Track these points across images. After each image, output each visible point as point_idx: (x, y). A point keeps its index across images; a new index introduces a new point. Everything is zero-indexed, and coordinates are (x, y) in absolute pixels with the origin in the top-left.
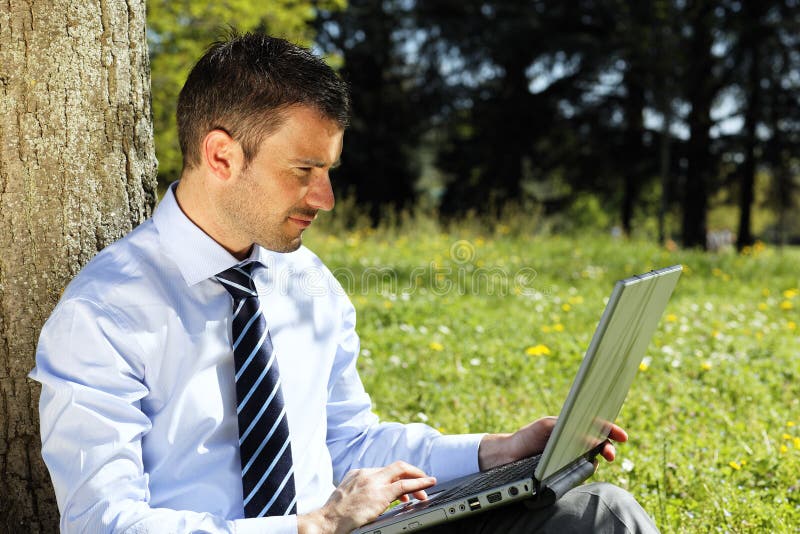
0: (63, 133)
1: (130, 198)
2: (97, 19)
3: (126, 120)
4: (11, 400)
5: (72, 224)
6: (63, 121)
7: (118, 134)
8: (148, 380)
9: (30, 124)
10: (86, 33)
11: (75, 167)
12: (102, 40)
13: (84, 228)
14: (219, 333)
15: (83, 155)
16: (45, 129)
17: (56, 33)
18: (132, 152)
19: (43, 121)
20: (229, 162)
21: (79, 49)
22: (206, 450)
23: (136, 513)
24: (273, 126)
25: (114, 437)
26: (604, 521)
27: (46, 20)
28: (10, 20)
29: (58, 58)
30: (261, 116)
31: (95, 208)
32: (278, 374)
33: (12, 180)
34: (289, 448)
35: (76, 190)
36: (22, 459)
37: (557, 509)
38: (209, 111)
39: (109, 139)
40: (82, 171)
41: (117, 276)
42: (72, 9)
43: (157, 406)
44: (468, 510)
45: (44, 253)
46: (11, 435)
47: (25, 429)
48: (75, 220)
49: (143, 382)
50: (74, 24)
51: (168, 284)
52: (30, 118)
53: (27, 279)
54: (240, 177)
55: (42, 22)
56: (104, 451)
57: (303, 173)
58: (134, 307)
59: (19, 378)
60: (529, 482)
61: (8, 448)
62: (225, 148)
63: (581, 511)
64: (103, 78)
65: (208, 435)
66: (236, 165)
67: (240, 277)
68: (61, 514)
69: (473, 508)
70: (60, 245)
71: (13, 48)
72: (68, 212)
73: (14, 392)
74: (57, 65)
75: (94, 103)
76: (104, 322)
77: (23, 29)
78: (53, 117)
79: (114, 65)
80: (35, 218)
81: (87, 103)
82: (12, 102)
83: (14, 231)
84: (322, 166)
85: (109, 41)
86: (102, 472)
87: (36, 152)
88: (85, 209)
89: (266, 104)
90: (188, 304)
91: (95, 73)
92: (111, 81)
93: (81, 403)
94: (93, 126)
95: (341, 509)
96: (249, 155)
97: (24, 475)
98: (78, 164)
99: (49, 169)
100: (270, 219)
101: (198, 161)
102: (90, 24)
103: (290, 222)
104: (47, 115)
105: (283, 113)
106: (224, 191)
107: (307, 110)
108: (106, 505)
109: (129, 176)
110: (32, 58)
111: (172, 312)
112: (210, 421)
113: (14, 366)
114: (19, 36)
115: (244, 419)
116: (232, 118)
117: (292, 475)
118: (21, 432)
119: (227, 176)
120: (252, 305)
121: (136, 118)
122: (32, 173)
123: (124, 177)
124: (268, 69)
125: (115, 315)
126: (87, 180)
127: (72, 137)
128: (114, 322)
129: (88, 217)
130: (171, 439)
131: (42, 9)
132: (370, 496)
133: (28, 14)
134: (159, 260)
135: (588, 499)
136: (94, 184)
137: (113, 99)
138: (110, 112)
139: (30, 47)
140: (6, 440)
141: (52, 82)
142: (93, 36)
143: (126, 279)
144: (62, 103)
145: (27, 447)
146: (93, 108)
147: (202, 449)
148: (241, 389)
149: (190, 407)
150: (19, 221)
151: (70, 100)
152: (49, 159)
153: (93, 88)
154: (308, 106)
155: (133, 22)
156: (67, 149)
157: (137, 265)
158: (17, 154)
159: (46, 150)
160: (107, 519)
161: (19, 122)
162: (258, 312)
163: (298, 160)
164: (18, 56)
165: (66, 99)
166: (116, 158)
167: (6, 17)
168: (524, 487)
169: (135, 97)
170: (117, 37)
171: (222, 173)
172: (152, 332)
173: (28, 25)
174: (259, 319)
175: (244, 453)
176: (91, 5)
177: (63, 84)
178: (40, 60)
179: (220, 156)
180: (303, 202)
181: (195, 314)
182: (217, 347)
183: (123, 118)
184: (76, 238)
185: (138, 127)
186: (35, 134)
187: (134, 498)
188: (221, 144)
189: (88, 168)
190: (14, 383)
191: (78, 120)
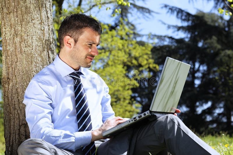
0: (31, 46)
1: (49, 63)
2: (39, 18)
3: (48, 43)
4: (20, 115)
5: (34, 69)
6: (31, 43)
7: (46, 47)
8: (52, 99)
9: (23, 45)
10: (37, 22)
11: (35, 55)
12: (41, 23)
13: (37, 70)
14: (71, 88)
15: (37, 52)
16: (27, 46)
17: (29, 22)
18: (50, 52)
19: (26, 44)
20: (71, 44)
21: (35, 26)
22: (69, 117)
23: (49, 130)
24: (81, 33)
25: (43, 112)
26: (170, 122)
27: (26, 19)
28: (17, 20)
29: (30, 28)
30: (78, 31)
31: (40, 65)
32: (86, 98)
33: (19, 59)
34: (90, 116)
35: (35, 60)
36: (24, 130)
37: (157, 120)
38: (65, 32)
39: (44, 48)
40: (37, 56)
41: (44, 74)
42: (33, 16)
43: (55, 106)
44: (134, 121)
45: (28, 76)
46: (21, 124)
47: (24, 122)
48: (35, 68)
49: (51, 100)
50: (34, 20)
51: (57, 77)
52: (23, 43)
53: (23, 84)
54: (74, 47)
55: (25, 20)
56: (40, 115)
57: (90, 46)
58: (48, 81)
59: (22, 109)
60: (148, 112)
61: (20, 128)
62: (70, 40)
63: (164, 120)
64: (41, 33)
65: (69, 113)
66: (73, 44)
67: (76, 75)
68: (30, 132)
69: (135, 120)
70: (31, 74)
71: (18, 27)
72: (33, 66)
73: (21, 112)
74: (29, 30)
75: (39, 39)
76: (40, 84)
77: (21, 22)
78: (29, 42)
79: (44, 30)
80: (25, 68)
81: (37, 39)
82: (19, 40)
83: (20, 72)
84: (94, 44)
85: (43, 24)
86: (40, 121)
87: (25, 52)
88: (38, 65)
89: (79, 28)
90: (62, 81)
91: (39, 32)
92: (44, 34)
93: (34, 104)
94: (39, 45)
95: (103, 128)
96: (76, 41)
97: (24, 135)
98: (36, 54)
99: (28, 55)
100: (82, 57)
101: (64, 45)
102: (37, 20)
103: (87, 58)
104: (27, 42)
105: (83, 30)
106: (70, 52)
107: (89, 29)
108: (42, 128)
109: (49, 57)
110: (23, 28)
111: (58, 82)
112: (69, 110)
113: (21, 106)
114: (20, 23)
115: (78, 109)
116: (71, 32)
117: (91, 123)
118: (23, 123)
119: (71, 47)
120: (79, 81)
121: (50, 44)
122: (24, 57)
123: (48, 57)
124: (79, 20)
125: (43, 83)
126: (38, 58)
127: (34, 47)
128: (43, 84)
129: (38, 67)
130: (59, 114)
131: (25, 16)
132: (110, 124)
133: (22, 18)
134: (55, 72)
135: (165, 117)
136: (40, 59)
137: (44, 38)
138: (43, 41)
139: (23, 26)
140: (19, 126)
141: (28, 34)
142: (38, 23)
143: (46, 75)
144: (31, 39)
145: (25, 127)
146: (39, 40)
147: (67, 117)
148: (77, 102)
149: (64, 106)
150: (21, 69)
151: (33, 38)
152: (28, 53)
153: (39, 35)
154: (90, 28)
155: (49, 20)
156: (32, 50)
157: (49, 72)
158: (20, 52)
159: (27, 51)
160: (42, 132)
161: (20, 45)
162: (81, 83)
163: (88, 42)
164: (20, 28)
165: (32, 38)
166: (45, 53)
167: (17, 19)
168: (147, 113)
169: (50, 38)
170: (45, 23)
171: (69, 46)
172: (52, 86)
173: (22, 21)
174: (81, 84)
175: (78, 117)
176: (38, 15)
177: (31, 34)
178: (25, 29)
179: (69, 43)
180: (90, 53)
181: (64, 83)
182: (70, 92)
183: (47, 43)
184: (35, 72)
185: (51, 46)
186: (24, 47)
187: (49, 127)
188: (69, 39)
189: (38, 55)
190: (21, 111)
191: (35, 43)
